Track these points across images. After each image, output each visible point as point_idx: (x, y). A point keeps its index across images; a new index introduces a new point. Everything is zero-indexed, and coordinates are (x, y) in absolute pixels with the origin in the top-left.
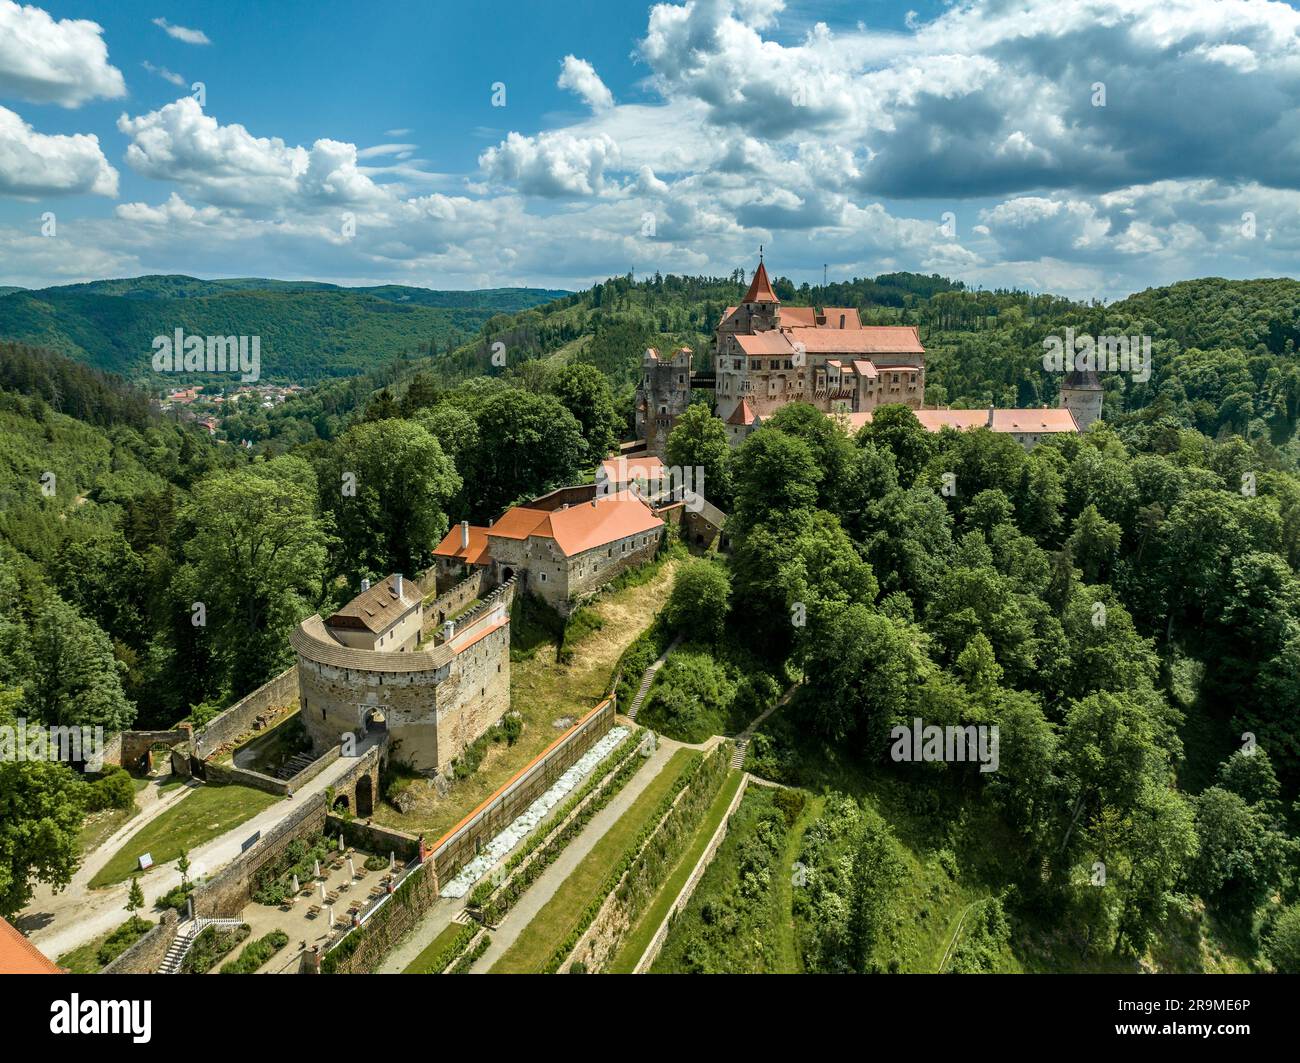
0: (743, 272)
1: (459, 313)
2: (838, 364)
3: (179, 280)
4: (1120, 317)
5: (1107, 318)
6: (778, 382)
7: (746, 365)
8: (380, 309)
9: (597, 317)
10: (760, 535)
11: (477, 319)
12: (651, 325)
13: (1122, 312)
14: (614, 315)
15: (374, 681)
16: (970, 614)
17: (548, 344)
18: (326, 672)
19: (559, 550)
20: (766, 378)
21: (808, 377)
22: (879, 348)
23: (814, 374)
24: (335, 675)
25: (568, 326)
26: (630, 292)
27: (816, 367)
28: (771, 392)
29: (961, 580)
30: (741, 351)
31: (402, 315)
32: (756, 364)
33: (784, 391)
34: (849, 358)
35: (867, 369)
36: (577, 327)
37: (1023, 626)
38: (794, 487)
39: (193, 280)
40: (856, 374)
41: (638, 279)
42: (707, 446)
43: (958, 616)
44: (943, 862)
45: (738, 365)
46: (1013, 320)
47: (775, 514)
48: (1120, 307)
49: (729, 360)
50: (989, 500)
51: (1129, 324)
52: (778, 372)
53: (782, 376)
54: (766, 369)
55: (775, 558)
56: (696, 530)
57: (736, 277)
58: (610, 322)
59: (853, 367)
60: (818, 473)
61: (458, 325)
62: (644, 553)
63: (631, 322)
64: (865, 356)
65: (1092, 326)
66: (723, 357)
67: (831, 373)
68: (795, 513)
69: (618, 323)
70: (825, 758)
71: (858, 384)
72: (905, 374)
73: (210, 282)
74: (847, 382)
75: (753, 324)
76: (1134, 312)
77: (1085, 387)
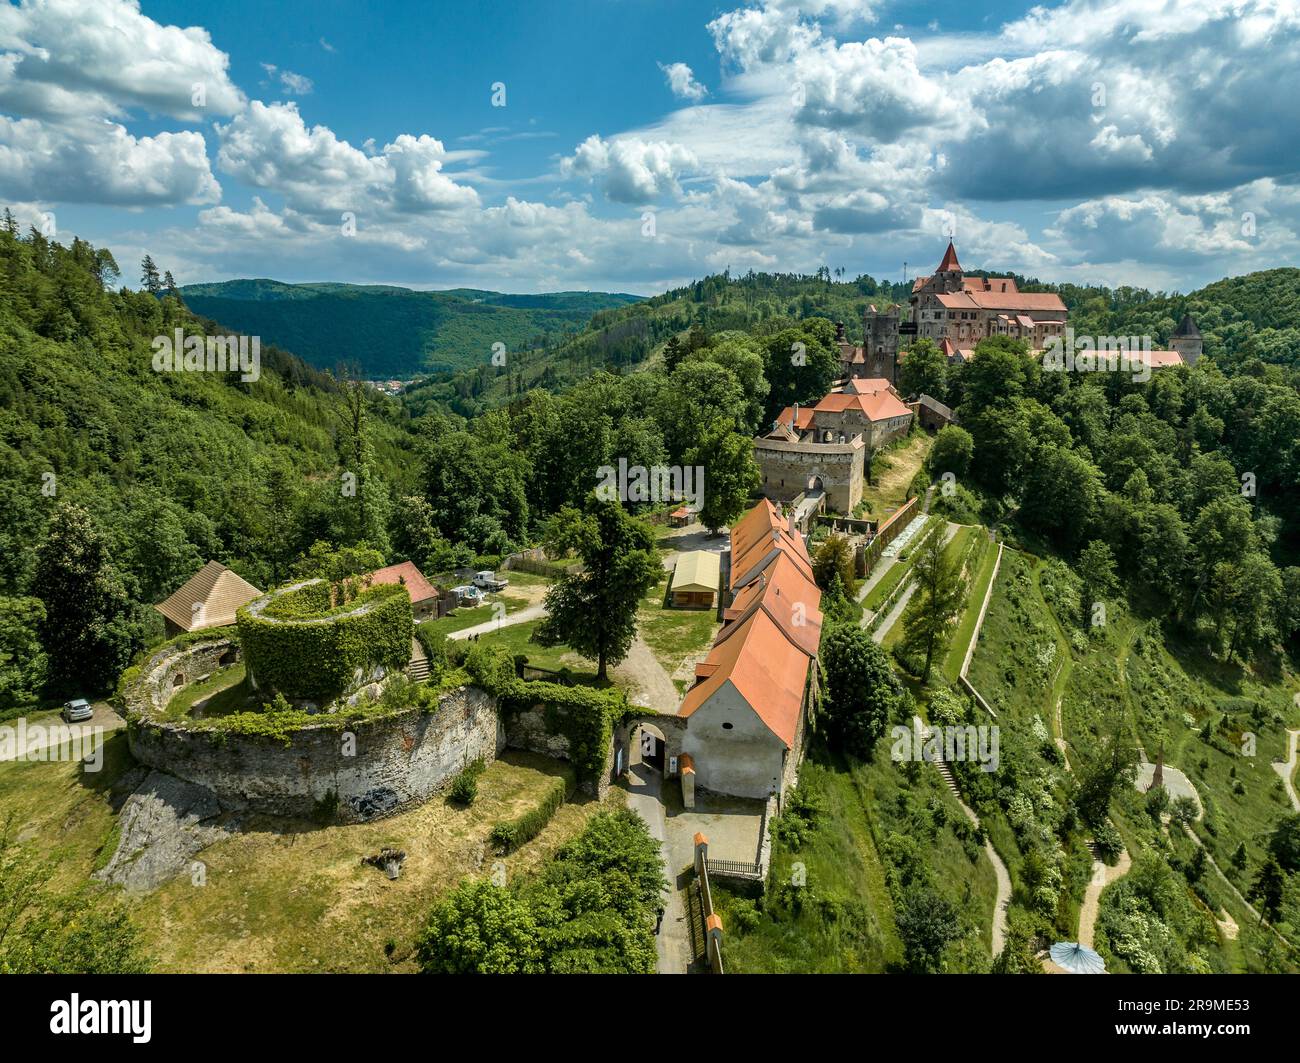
0: (827, 270)
1: (539, 313)
2: (1006, 317)
3: (265, 283)
4: (1199, 303)
5: (1187, 304)
6: (966, 328)
7: (945, 316)
8: (467, 309)
9: (703, 310)
10: (990, 412)
11: (556, 320)
12: (755, 317)
13: (1201, 299)
14: (720, 308)
15: (818, 460)
16: (1130, 461)
17: (660, 334)
18: (787, 457)
19: (866, 417)
20: (958, 325)
21: (985, 326)
22: (1034, 307)
23: (989, 325)
24: (793, 458)
25: (677, 319)
26: (727, 288)
27: (990, 319)
28: (962, 336)
29: (1122, 441)
30: (940, 305)
31: (486, 316)
32: (952, 314)
33: (970, 335)
34: (1014, 313)
35: (1027, 322)
36: (685, 319)
37: (1163, 469)
38: (1010, 383)
39: (278, 283)
40: (1019, 325)
41: (733, 277)
42: (933, 365)
43: (1122, 463)
44: (1119, 604)
45: (938, 316)
46: (1097, 308)
47: (999, 399)
48: (1201, 295)
49: (930, 313)
50: (1132, 401)
51: (1207, 309)
52: (967, 321)
53: (969, 325)
54: (958, 319)
55: (1002, 425)
56: (929, 420)
57: (821, 275)
58: (716, 314)
59: (1016, 320)
60: (1022, 376)
61: (538, 325)
62: (903, 430)
63: (736, 313)
64: (1024, 312)
65: (1172, 312)
66: (925, 311)
67: (1001, 324)
68: (1012, 398)
69: (724, 315)
70: (1041, 545)
71: (1020, 332)
72: (1053, 326)
73: (294, 286)
74: (1012, 331)
75: (946, 287)
76: (1212, 299)
77: (1189, 337)
